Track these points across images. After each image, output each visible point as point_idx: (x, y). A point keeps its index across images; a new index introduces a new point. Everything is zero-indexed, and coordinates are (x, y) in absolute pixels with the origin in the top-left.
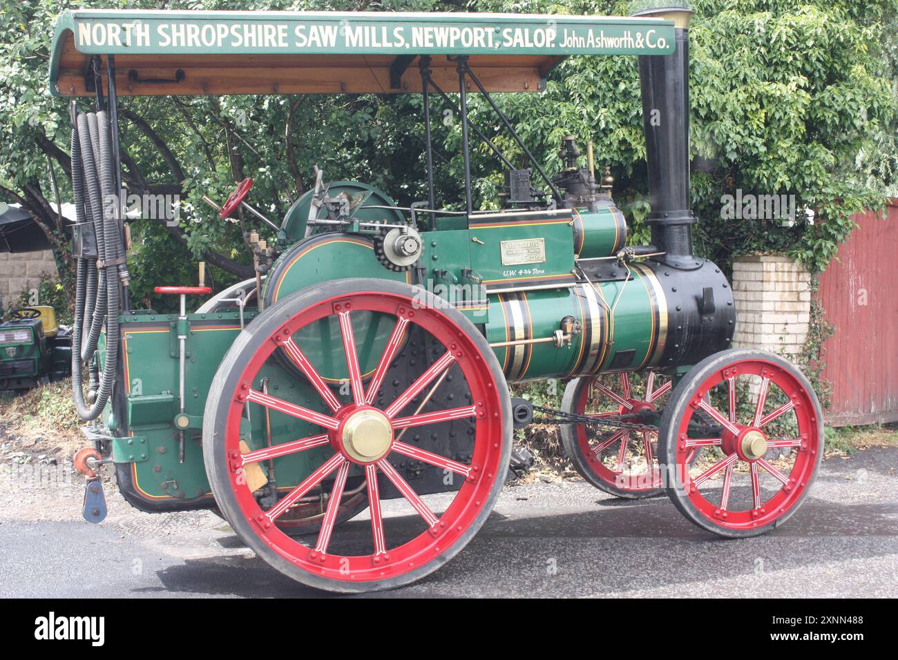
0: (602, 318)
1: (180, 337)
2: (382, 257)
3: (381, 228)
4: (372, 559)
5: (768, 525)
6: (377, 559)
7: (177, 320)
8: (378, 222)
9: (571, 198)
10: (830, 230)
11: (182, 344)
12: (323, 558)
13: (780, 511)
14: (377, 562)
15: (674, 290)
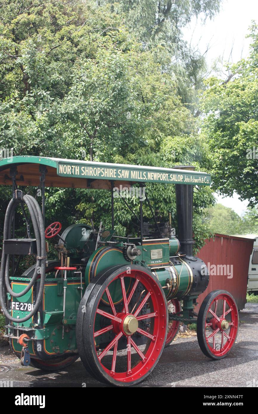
0: (176, 278)
1: (64, 287)
2: (126, 256)
3: (127, 245)
4: (127, 373)
5: (225, 354)
6: (129, 373)
7: (63, 280)
8: (126, 243)
9: (163, 234)
10: (198, 245)
11: (65, 290)
12: (114, 374)
13: (228, 349)
14: (129, 374)
15: (194, 269)
